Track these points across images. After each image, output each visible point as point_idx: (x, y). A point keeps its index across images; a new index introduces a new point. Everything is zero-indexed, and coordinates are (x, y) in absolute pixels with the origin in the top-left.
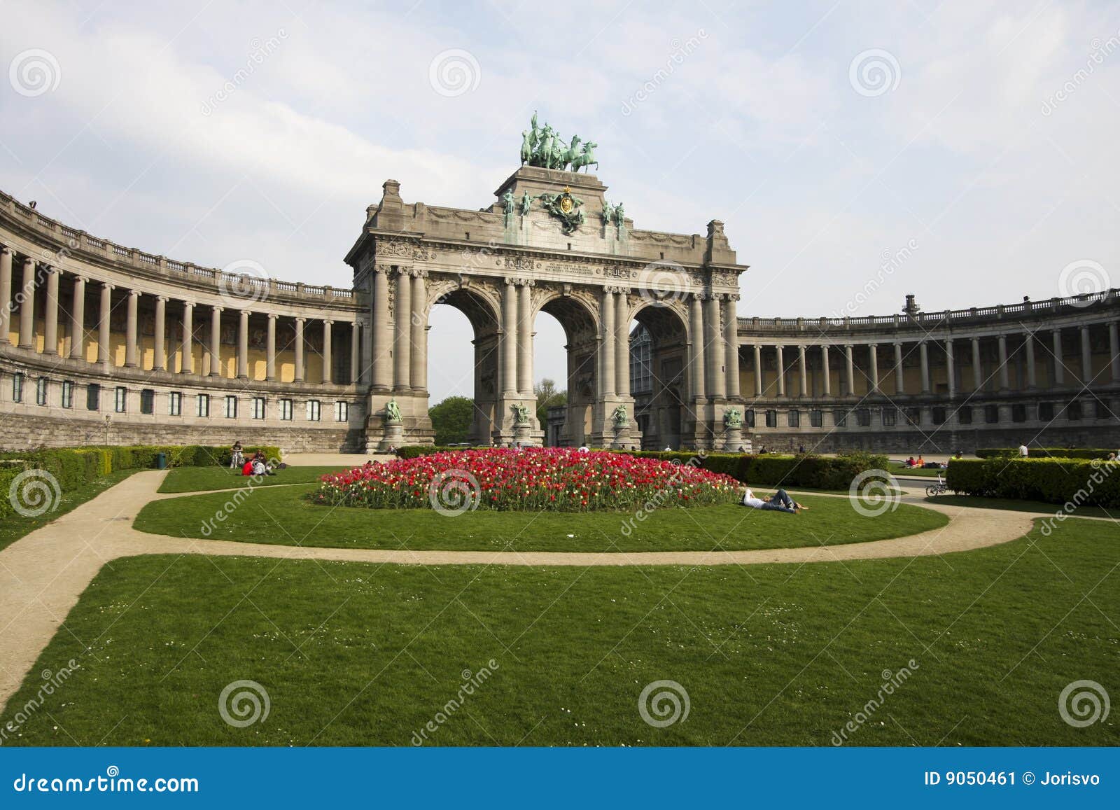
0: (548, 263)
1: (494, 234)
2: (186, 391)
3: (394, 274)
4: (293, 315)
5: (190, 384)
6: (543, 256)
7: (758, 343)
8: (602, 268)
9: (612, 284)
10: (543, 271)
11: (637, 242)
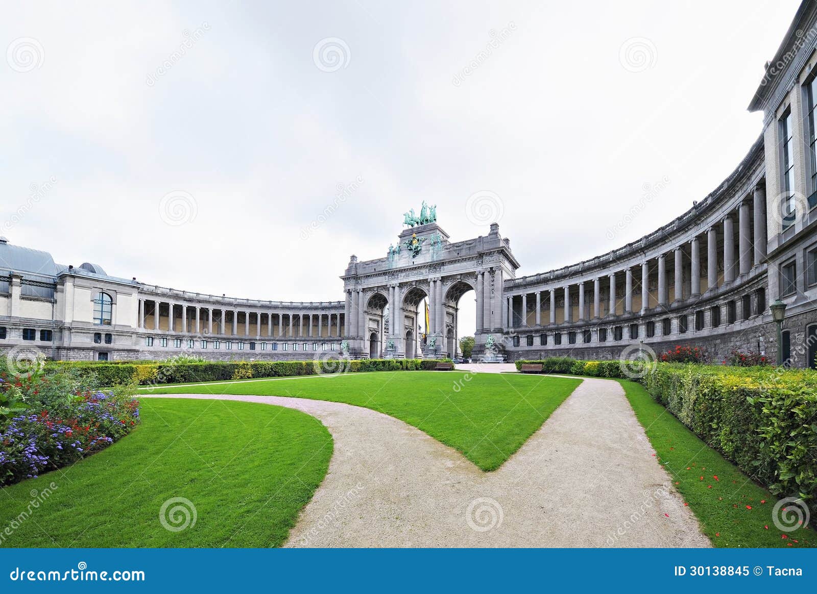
0: (404, 274)
1: (384, 267)
2: (289, 342)
3: (349, 292)
4: (327, 313)
5: (290, 340)
6: (401, 271)
7: (523, 293)
8: (427, 270)
9: (431, 277)
10: (402, 278)
11: (446, 251)
